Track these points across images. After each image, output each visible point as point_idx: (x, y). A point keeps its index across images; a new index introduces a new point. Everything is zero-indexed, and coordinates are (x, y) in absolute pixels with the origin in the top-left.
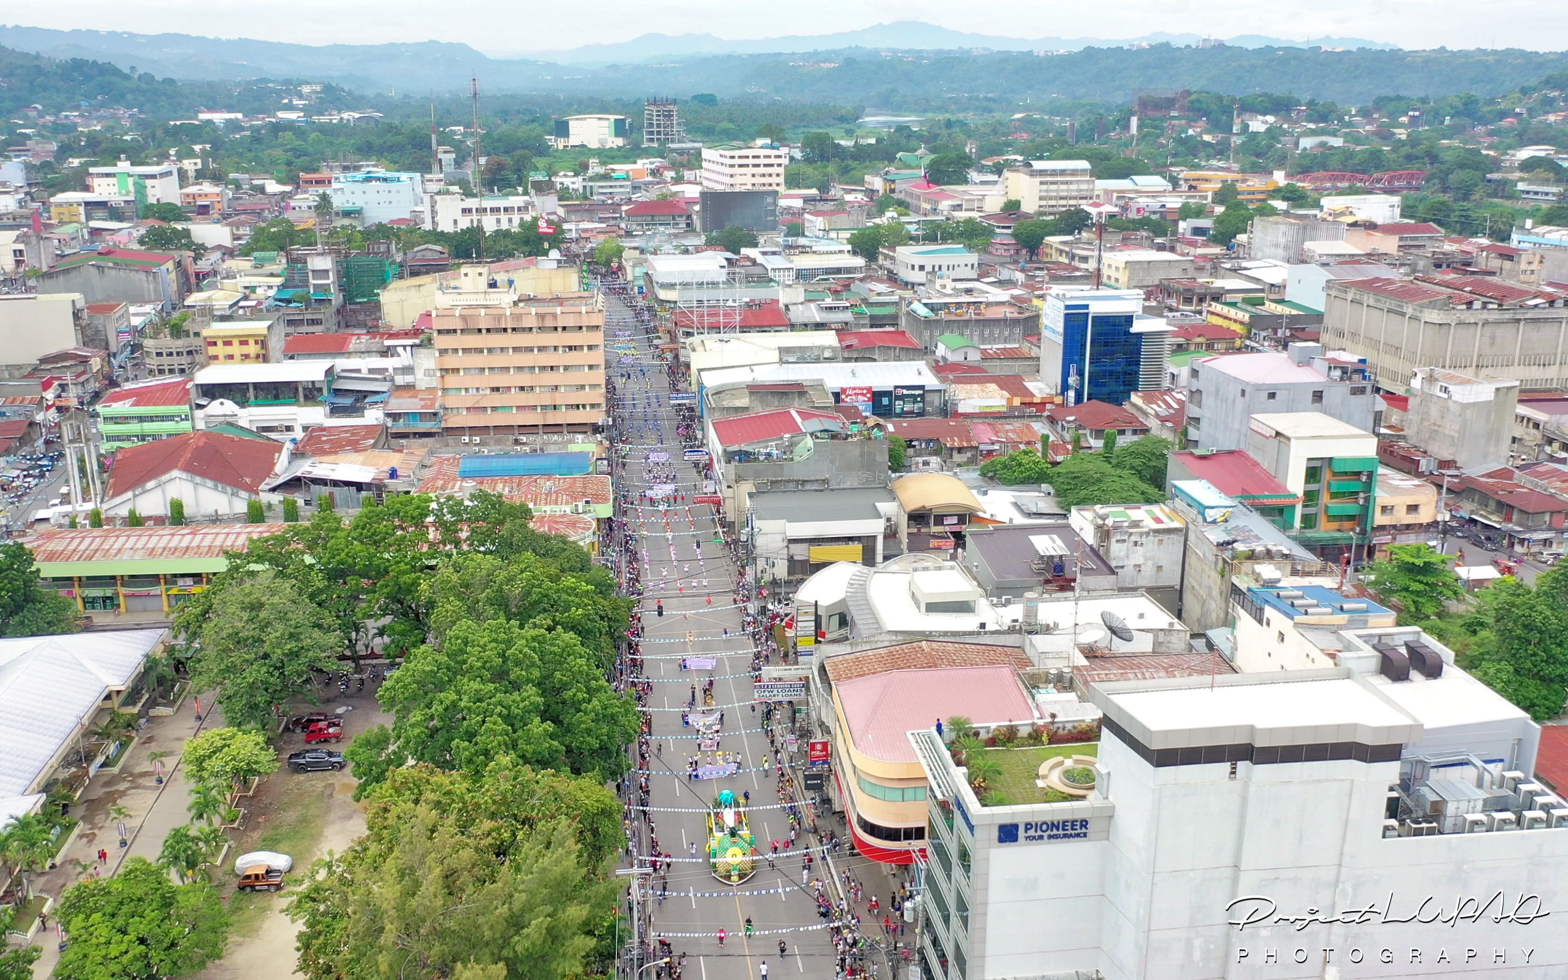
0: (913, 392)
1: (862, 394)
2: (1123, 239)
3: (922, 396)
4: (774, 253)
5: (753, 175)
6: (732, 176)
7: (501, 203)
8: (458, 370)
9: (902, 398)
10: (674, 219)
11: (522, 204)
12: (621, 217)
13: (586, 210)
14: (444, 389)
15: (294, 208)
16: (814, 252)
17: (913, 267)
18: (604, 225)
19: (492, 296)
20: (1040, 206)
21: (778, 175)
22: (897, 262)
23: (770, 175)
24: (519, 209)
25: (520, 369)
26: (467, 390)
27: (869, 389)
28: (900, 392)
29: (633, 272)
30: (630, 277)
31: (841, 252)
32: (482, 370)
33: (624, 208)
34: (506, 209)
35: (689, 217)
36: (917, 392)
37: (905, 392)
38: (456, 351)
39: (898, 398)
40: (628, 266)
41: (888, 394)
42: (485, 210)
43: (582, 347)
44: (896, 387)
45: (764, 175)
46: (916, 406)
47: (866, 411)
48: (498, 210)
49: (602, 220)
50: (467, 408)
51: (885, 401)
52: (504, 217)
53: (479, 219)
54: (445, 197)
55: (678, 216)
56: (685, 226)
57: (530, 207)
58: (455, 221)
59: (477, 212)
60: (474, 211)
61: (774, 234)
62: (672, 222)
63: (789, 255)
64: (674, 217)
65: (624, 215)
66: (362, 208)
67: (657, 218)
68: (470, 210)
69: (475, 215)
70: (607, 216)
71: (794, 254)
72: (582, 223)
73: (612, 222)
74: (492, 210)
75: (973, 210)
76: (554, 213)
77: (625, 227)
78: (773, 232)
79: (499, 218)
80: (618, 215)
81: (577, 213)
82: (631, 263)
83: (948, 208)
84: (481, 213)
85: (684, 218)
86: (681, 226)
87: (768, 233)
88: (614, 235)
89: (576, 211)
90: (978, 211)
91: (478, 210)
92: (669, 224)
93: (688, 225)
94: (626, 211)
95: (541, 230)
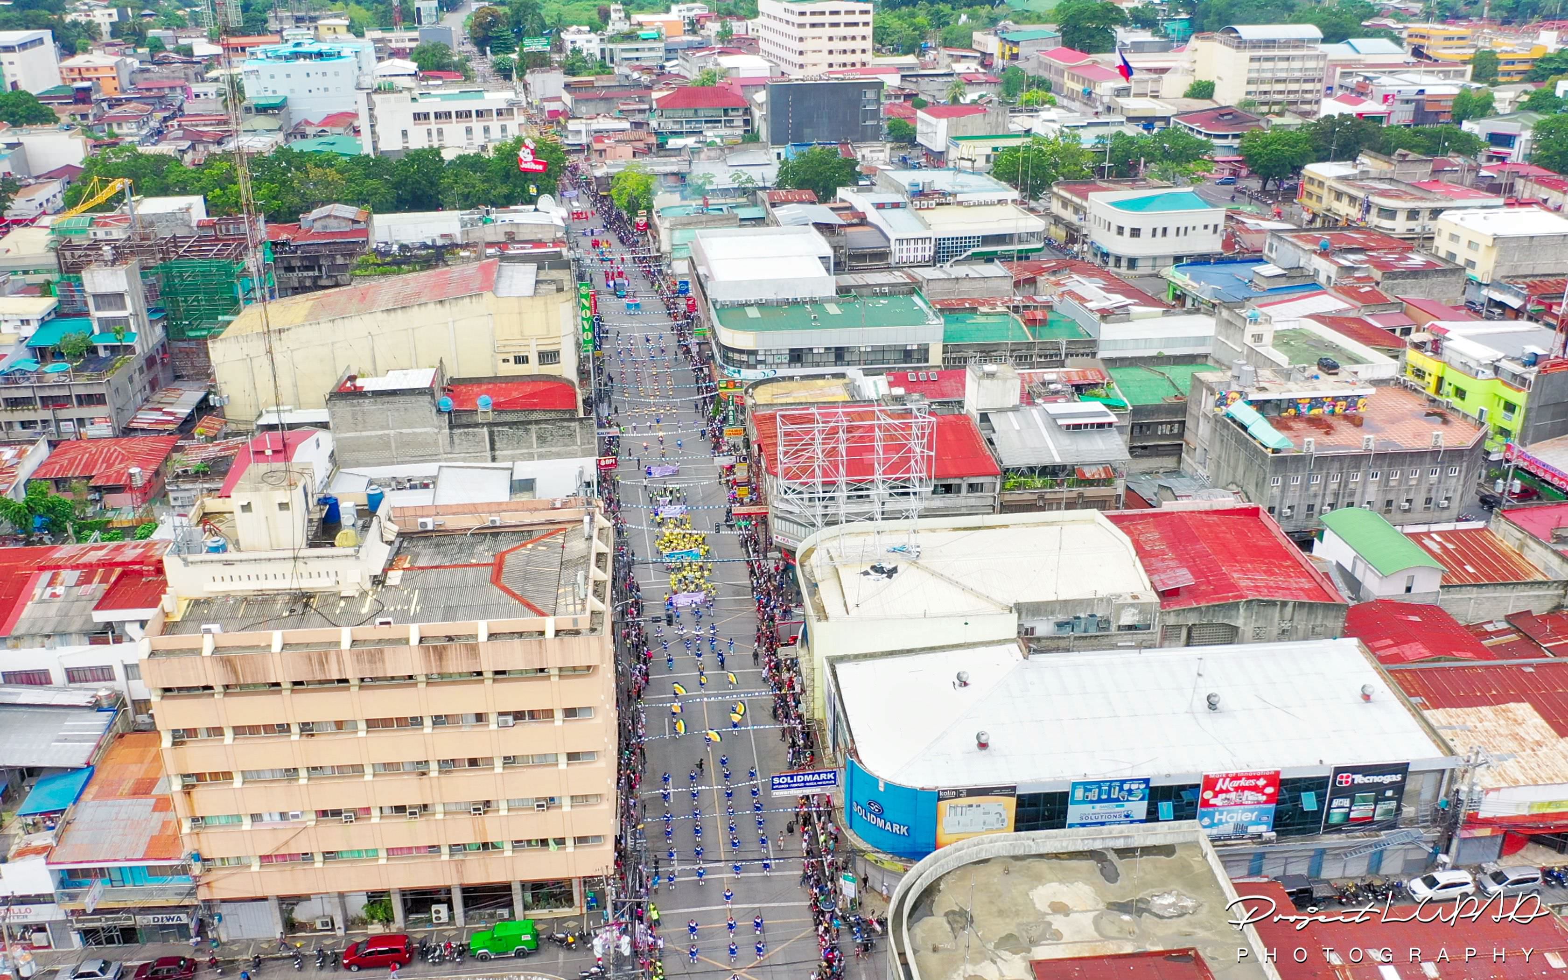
0: (1377, 779)
1: (1255, 789)
2: (1434, 172)
3: (1399, 789)
4: (895, 205)
5: (831, 39)
6: (801, 39)
7: (473, 105)
8: (228, 776)
9: (1350, 792)
10: (726, 114)
11: (504, 106)
12: (651, 109)
13: (602, 99)
14: (195, 820)
15: (197, 96)
16: (960, 203)
17: (1120, 231)
18: (626, 125)
19: (314, 566)
20: (1248, 93)
21: (864, 38)
22: (1090, 217)
23: (854, 38)
24: (500, 113)
25: (390, 768)
26: (256, 817)
27: (1274, 779)
28: (1345, 780)
29: (671, 239)
30: (665, 247)
31: (1002, 202)
32: (292, 773)
33: (655, 95)
34: (480, 114)
35: (747, 111)
36: (1387, 779)
37: (1359, 779)
38: (217, 731)
39: (1338, 793)
40: (663, 226)
41: (1317, 785)
42: (448, 115)
43: (549, 714)
44: (1338, 770)
45: (845, 38)
46: (1381, 808)
47: (1258, 822)
48: (468, 114)
49: (624, 114)
50: (263, 858)
51: (1309, 802)
52: (477, 125)
53: (440, 132)
54: (388, 96)
55: (733, 110)
56: (741, 124)
57: (515, 109)
58: (405, 133)
59: (436, 118)
60: (432, 116)
61: (877, 145)
62: (723, 119)
63: (920, 209)
64: (726, 111)
65: (655, 106)
66: (286, 98)
67: (701, 113)
68: (426, 116)
69: (433, 125)
70: (631, 107)
71: (928, 208)
72: (595, 121)
73: (638, 118)
74: (459, 114)
75: (1146, 95)
76: (558, 99)
77: (656, 126)
78: (875, 143)
79: (469, 131)
80: (647, 107)
81: (589, 103)
82: (667, 224)
83: (1109, 93)
84: (443, 120)
85: (741, 113)
86: (735, 124)
87: (868, 144)
88: (641, 145)
89: (587, 100)
90: (1152, 97)
91: (438, 115)
92: (720, 121)
93: (747, 122)
94: (657, 100)
95: (523, 166)
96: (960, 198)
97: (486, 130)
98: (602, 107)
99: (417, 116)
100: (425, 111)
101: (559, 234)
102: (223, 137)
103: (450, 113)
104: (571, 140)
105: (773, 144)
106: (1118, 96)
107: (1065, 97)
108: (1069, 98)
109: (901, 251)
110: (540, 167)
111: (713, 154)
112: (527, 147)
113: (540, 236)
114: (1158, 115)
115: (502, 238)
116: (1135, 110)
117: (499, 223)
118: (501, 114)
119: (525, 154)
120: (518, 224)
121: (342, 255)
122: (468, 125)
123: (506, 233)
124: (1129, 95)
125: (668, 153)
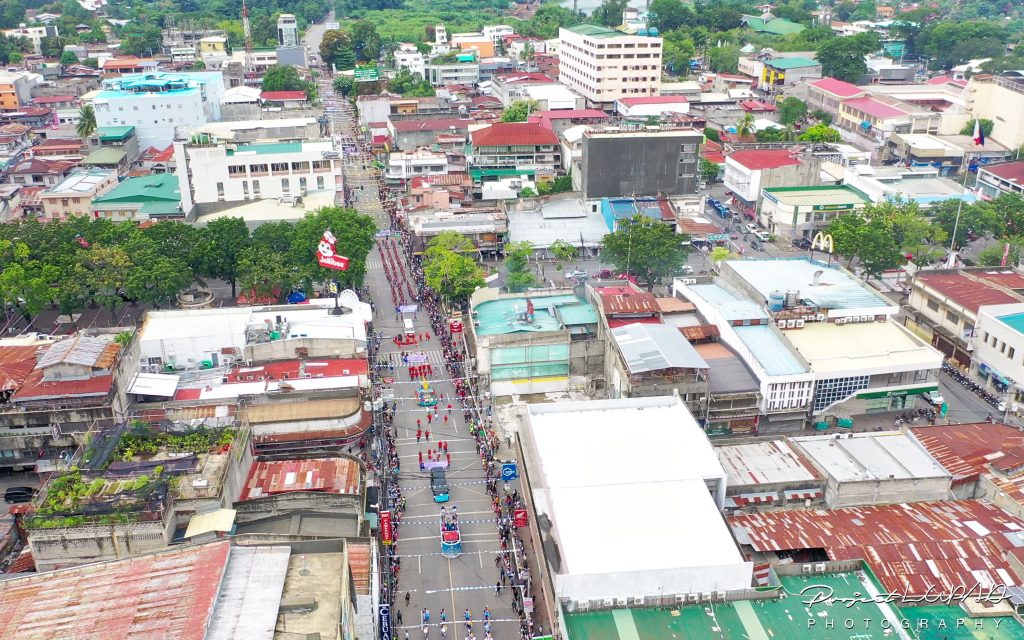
4: (755, 323)
5: (625, 68)
6: (599, 69)
7: (288, 158)
11: (320, 158)
13: (422, 131)
15: (62, 121)
16: (832, 320)
18: (444, 160)
21: (654, 67)
23: (645, 68)
24: (316, 165)
30: (483, 368)
31: (879, 318)
33: (472, 128)
35: (557, 148)
42: (264, 168)
45: (637, 68)
49: (442, 148)
52: (294, 178)
53: (256, 184)
54: (202, 149)
55: (544, 147)
56: (552, 159)
57: (332, 162)
58: (220, 186)
59: (252, 170)
60: (248, 169)
61: (692, 198)
62: (535, 155)
63: (786, 328)
64: (538, 149)
65: (471, 139)
66: (134, 128)
67: (515, 149)
68: (242, 169)
69: (249, 178)
70: (449, 140)
71: (795, 328)
72: (414, 156)
73: (455, 150)
74: (275, 167)
75: (924, 131)
76: (384, 125)
77: (472, 161)
78: (690, 196)
79: (285, 182)
80: (464, 140)
81: (410, 135)
82: (486, 343)
83: (892, 129)
84: (259, 172)
85: (552, 149)
86: (546, 159)
87: (683, 196)
88: (457, 189)
89: (408, 132)
90: (930, 133)
91: (254, 168)
92: (532, 157)
93: (557, 158)
94: (473, 133)
95: (322, 261)
96: (832, 314)
97: (303, 181)
98: (422, 139)
99: (232, 170)
100: (241, 164)
101: (360, 350)
102: (70, 168)
103: (266, 166)
104: (392, 175)
105: (589, 196)
106: (899, 132)
107: (839, 126)
108: (844, 128)
109: (773, 396)
110: (341, 265)
111: (528, 205)
112: (327, 242)
113: (337, 352)
114: (946, 155)
115: (293, 355)
116: (925, 151)
117: (289, 338)
118: (318, 166)
119: (325, 248)
120: (311, 340)
121: (78, 412)
122: (285, 177)
123: (298, 350)
124: (908, 132)
125: (484, 204)
